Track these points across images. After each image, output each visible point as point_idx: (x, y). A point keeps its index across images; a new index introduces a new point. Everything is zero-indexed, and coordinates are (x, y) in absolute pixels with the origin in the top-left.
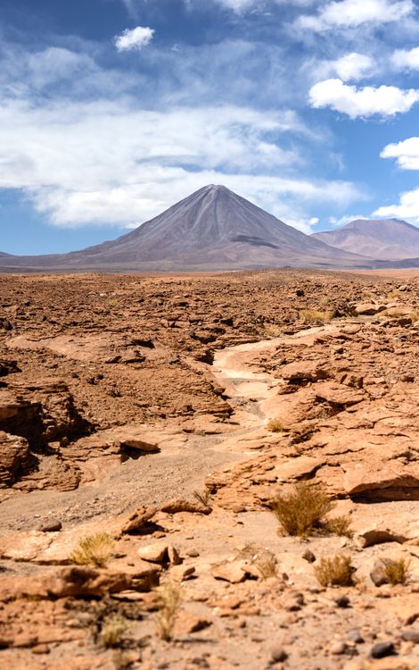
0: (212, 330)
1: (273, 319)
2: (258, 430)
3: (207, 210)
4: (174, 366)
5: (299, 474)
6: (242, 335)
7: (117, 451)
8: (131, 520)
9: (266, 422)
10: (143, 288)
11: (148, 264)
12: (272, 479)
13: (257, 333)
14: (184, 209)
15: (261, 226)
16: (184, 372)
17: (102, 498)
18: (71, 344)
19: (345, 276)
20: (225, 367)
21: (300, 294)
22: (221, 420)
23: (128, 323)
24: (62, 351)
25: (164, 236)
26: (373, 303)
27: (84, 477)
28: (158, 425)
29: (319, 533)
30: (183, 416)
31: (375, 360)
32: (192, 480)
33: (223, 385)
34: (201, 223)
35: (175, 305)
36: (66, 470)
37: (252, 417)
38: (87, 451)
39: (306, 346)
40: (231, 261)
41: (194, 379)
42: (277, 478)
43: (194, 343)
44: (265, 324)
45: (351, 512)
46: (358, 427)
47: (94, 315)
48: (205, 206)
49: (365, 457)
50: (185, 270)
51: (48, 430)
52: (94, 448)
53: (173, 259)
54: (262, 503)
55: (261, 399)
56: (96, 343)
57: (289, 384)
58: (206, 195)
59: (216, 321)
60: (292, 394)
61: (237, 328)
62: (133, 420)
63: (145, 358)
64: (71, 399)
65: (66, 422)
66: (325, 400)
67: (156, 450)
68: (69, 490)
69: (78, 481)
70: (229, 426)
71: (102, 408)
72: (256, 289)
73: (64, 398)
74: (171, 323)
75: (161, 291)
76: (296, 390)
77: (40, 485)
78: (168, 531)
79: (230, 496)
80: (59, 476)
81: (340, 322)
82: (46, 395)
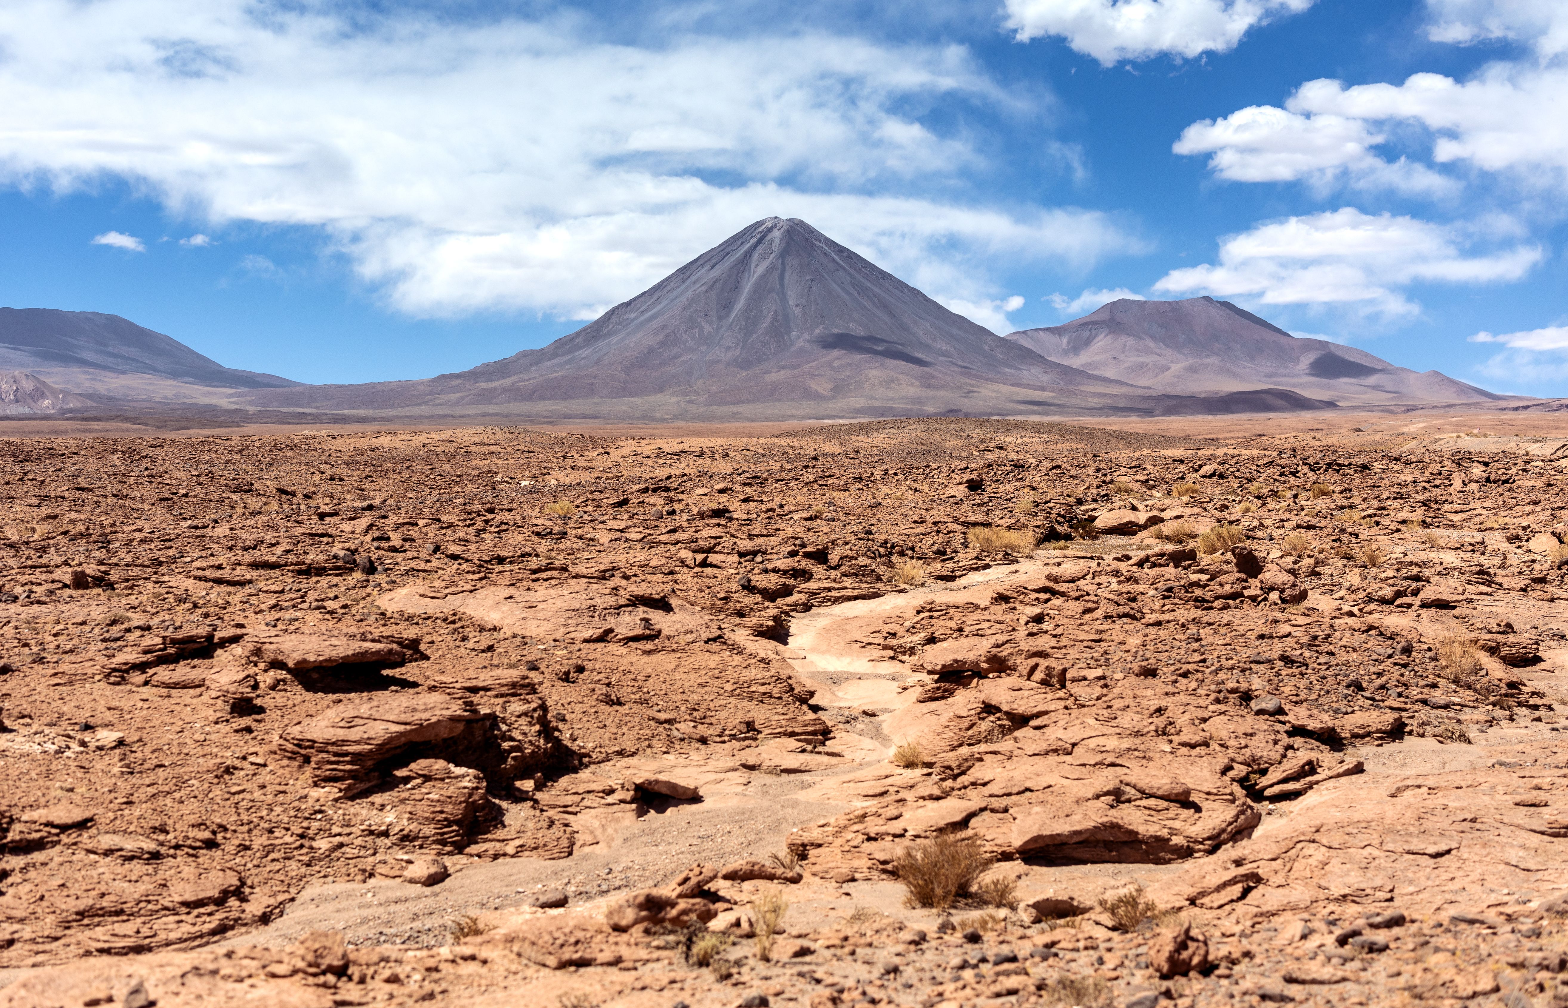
0: (785, 572)
1: (912, 549)
2: (878, 765)
3: (763, 276)
4: (715, 646)
5: (942, 823)
6: (848, 582)
7: (628, 798)
8: (680, 885)
9: (892, 751)
10: (617, 465)
11: (622, 405)
12: (899, 832)
13: (879, 578)
14: (707, 275)
15: (892, 315)
16: (737, 659)
17: (617, 868)
18: (509, 604)
19: (1086, 434)
20: (813, 650)
21: (975, 486)
22: (809, 748)
23: (611, 557)
24: (493, 617)
25: (660, 337)
26: (1134, 508)
27: (580, 838)
28: (694, 756)
29: (966, 904)
30: (739, 740)
31: (1104, 636)
32: (763, 843)
33: (810, 685)
34: (748, 308)
35: (702, 516)
36: (550, 827)
37: (867, 743)
38: (577, 798)
39: (977, 607)
40: (819, 397)
41: (756, 672)
42: (906, 831)
43: (749, 600)
44: (895, 559)
45: (1019, 877)
46: (1047, 753)
47: (536, 539)
48: (759, 268)
49: (1050, 799)
50: (711, 419)
51: (510, 761)
52: (589, 792)
53: (684, 393)
54: (881, 867)
55: (885, 710)
56: (559, 603)
57: (936, 682)
58: (760, 241)
59: (792, 554)
60: (943, 702)
61: (834, 568)
62: (649, 746)
63: (660, 632)
64: (544, 707)
65: (538, 747)
66: (998, 710)
67: (694, 798)
68: (559, 858)
69: (572, 844)
70: (825, 759)
71: (593, 726)
72: (878, 473)
73: (534, 705)
74: (700, 557)
75: (661, 473)
76: (950, 693)
77: (510, 849)
78: (736, 903)
79: (829, 859)
80: (540, 835)
81: (1051, 552)
82: (501, 700)
